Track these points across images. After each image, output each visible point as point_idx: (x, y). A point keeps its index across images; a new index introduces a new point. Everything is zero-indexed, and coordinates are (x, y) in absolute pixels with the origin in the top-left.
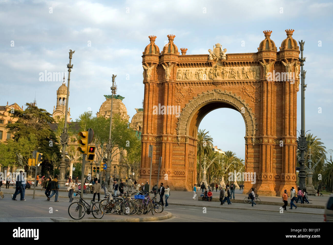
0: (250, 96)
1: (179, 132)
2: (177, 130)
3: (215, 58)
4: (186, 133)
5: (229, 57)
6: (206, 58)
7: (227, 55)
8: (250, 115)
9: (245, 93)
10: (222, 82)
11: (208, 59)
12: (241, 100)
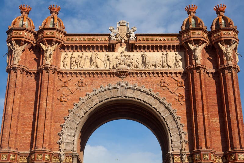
0: (172, 93)
1: (63, 146)
2: (60, 144)
3: (119, 39)
4: (73, 148)
5: (139, 38)
6: (107, 39)
7: (136, 35)
8: (175, 120)
9: (164, 88)
10: (130, 73)
11: (109, 40)
12: (161, 98)
